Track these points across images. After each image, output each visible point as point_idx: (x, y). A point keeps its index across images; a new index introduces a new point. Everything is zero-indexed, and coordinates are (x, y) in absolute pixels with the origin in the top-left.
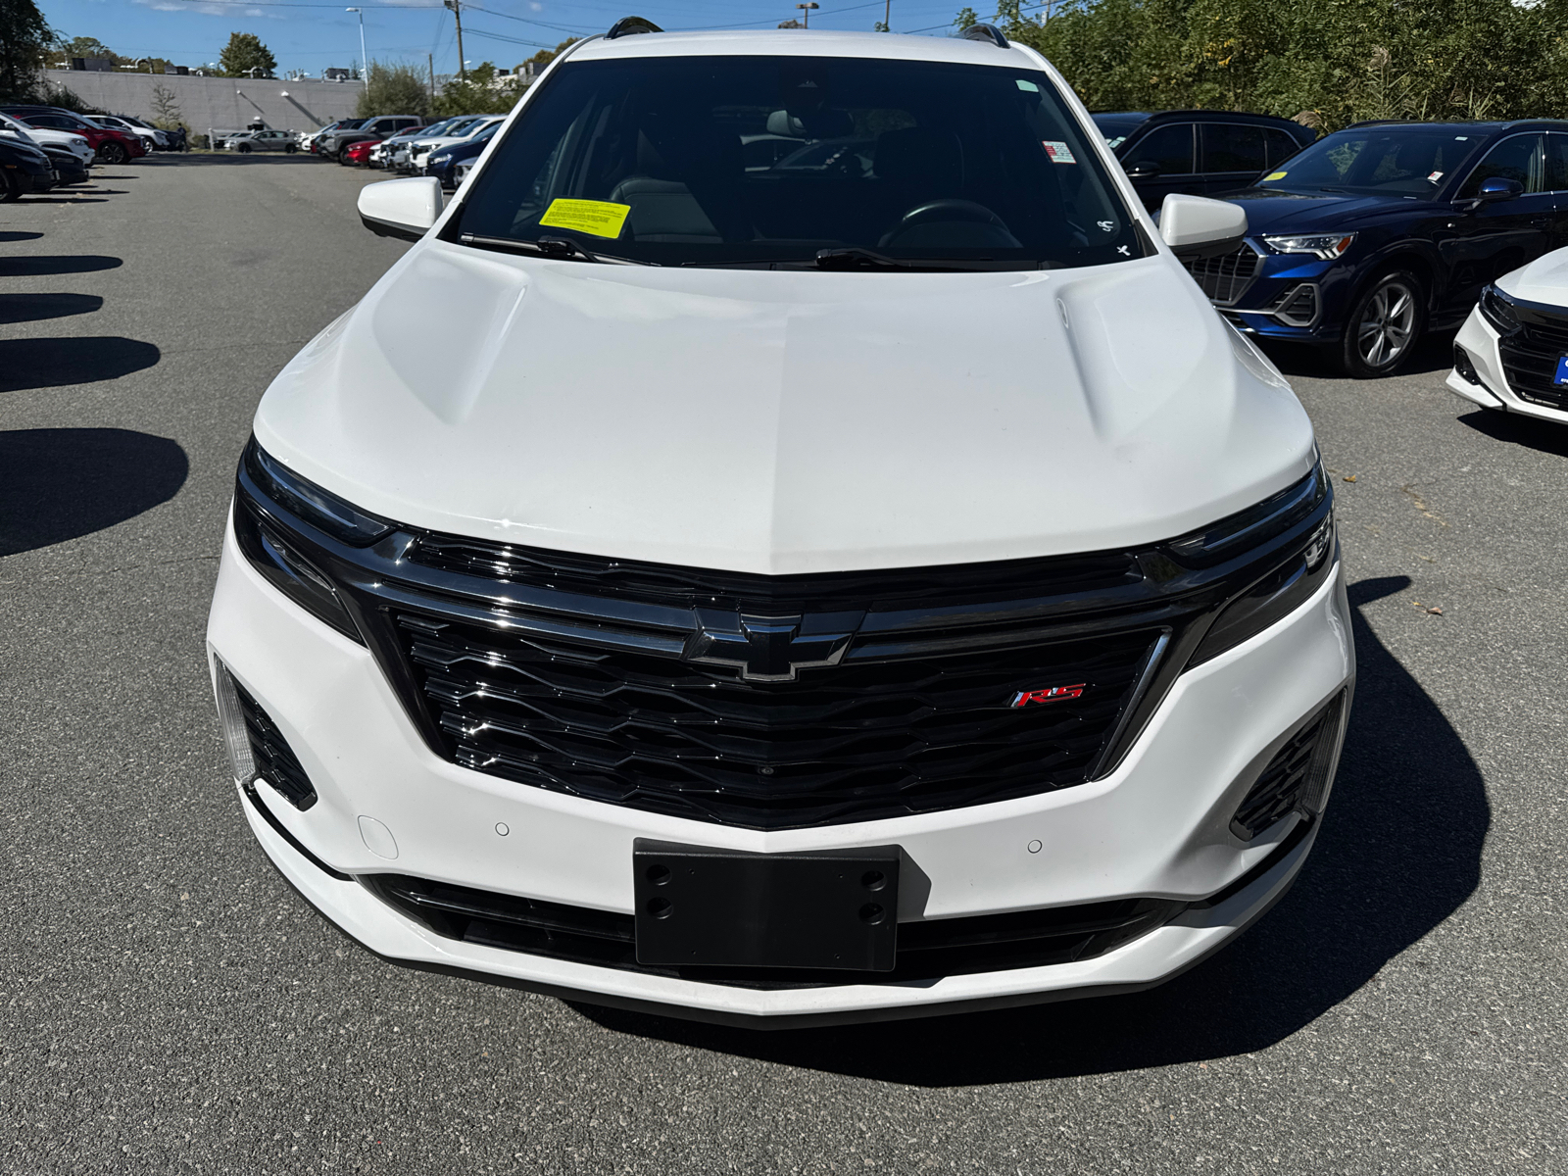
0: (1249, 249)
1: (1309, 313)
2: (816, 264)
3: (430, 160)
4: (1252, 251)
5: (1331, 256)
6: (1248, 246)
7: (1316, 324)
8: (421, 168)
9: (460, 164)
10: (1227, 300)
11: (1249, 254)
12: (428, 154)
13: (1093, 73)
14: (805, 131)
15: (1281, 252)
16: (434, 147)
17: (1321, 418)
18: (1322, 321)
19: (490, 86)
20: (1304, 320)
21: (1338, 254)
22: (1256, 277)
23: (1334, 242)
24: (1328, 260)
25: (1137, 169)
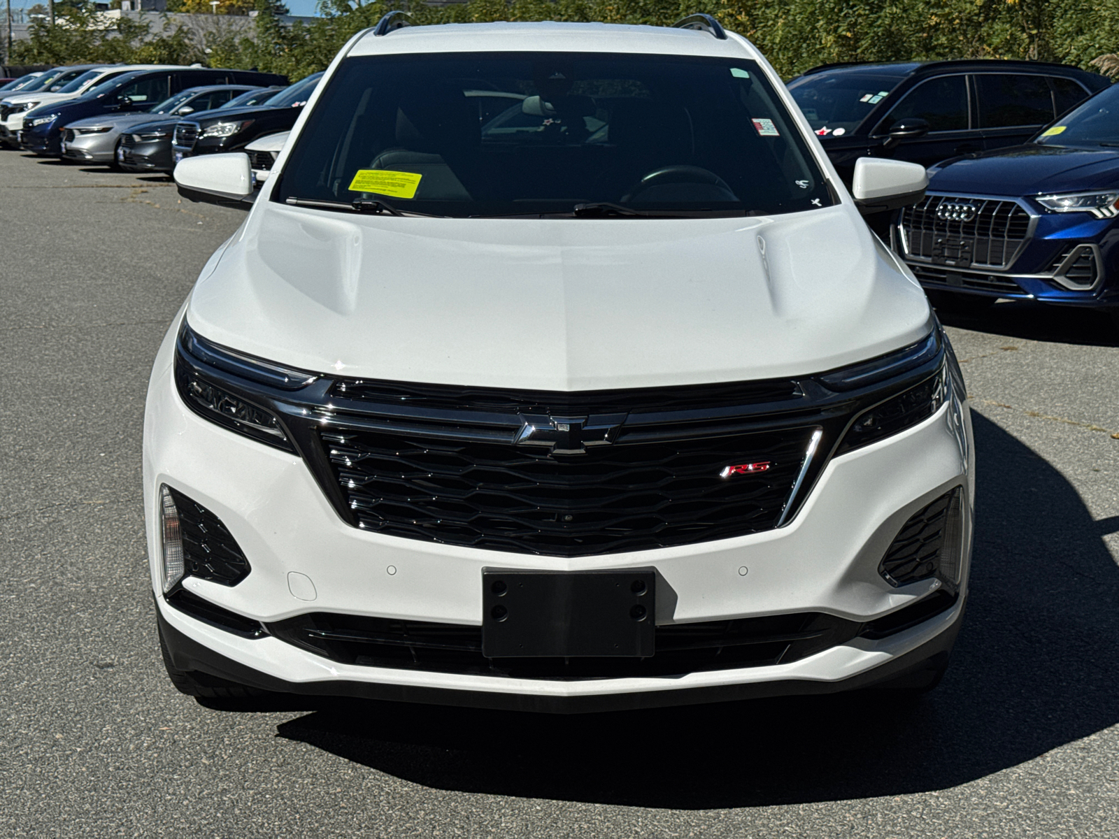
0: (1020, 210)
1: (1090, 275)
2: (574, 214)
3: (27, 122)
4: (1023, 211)
5: (1108, 214)
6: (1018, 206)
7: (1099, 288)
8: (14, 132)
9: (69, 126)
10: (1001, 264)
11: (1020, 214)
12: (24, 114)
13: (860, 15)
14: (555, 112)
15: (1054, 212)
16: (30, 105)
17: (1103, 384)
18: (1106, 283)
19: (91, 27)
20: (1085, 283)
21: (1115, 212)
22: (1029, 239)
23: (1110, 199)
24: (1105, 218)
25: (903, 127)
